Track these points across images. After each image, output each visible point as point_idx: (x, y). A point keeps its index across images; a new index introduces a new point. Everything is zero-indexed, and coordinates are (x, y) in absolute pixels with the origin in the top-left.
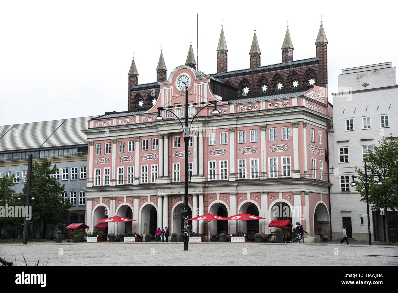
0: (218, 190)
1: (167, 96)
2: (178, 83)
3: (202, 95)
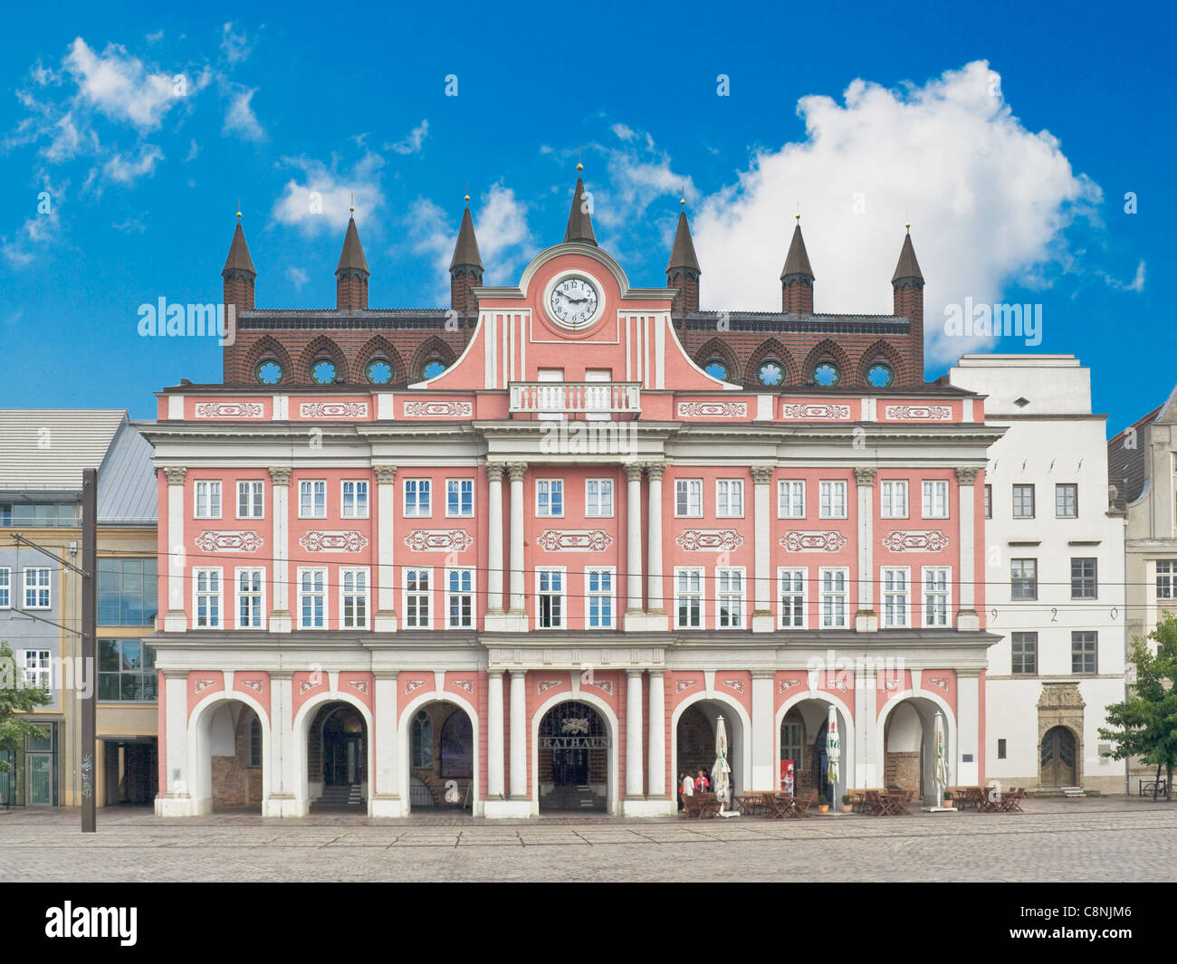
0: (712, 658)
1: (509, 338)
2: (552, 301)
3: (650, 352)
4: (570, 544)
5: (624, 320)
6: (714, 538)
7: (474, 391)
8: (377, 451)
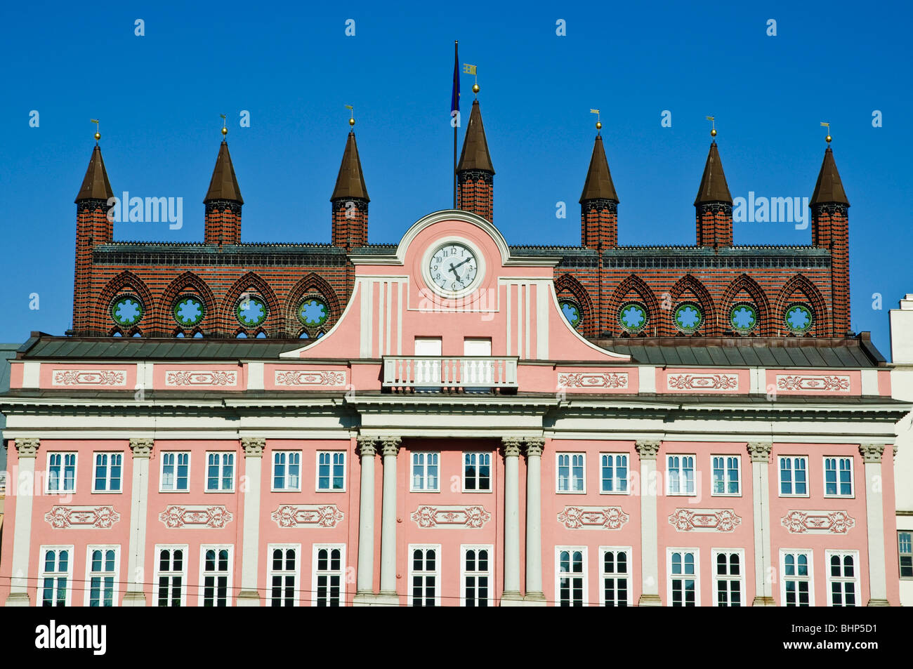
1: (385, 306)
2: (430, 268)
3: (531, 321)
4: (446, 520)
5: (504, 288)
6: (597, 515)
7: (348, 361)
8: (245, 421)
